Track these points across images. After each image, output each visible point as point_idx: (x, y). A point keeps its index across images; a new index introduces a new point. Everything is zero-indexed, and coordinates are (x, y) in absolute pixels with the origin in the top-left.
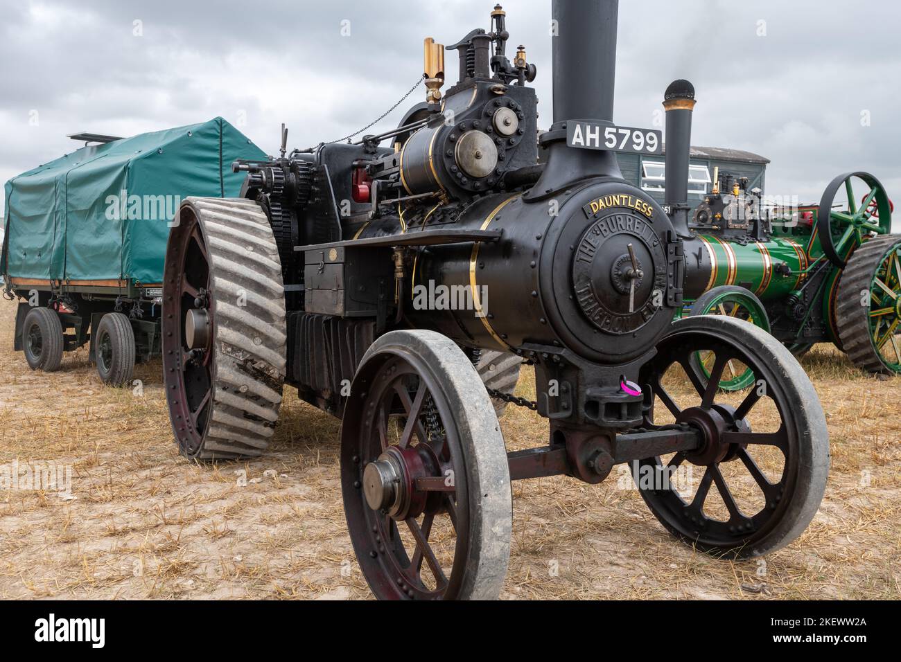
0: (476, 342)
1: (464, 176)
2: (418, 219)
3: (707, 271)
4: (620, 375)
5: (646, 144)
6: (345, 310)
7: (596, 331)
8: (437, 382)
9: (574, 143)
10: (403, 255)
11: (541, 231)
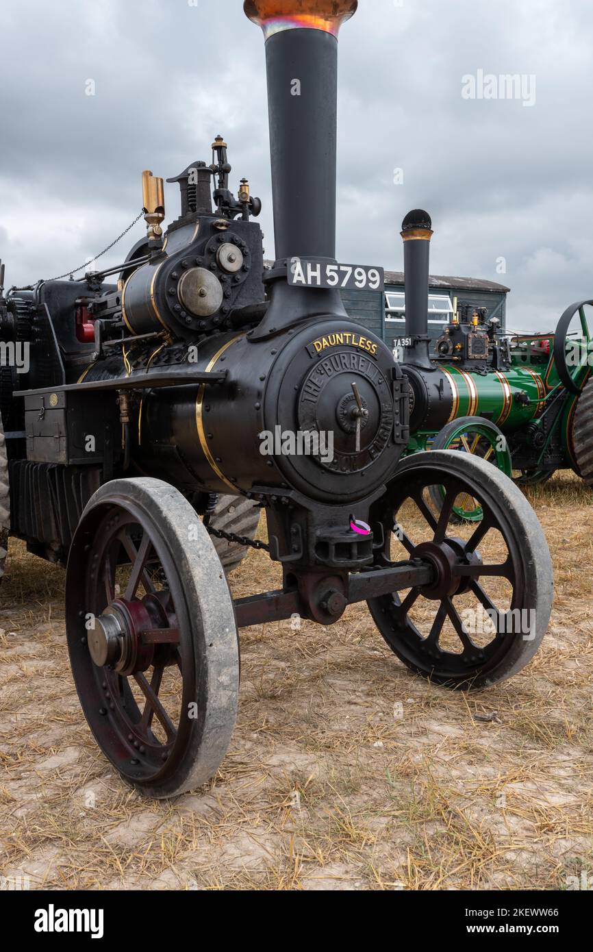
0: (207, 485)
1: (188, 315)
2: (143, 360)
3: (449, 402)
4: (349, 514)
5: (368, 281)
6: (68, 457)
7: (323, 471)
8: (159, 532)
9: (295, 281)
10: (128, 398)
11: (264, 371)
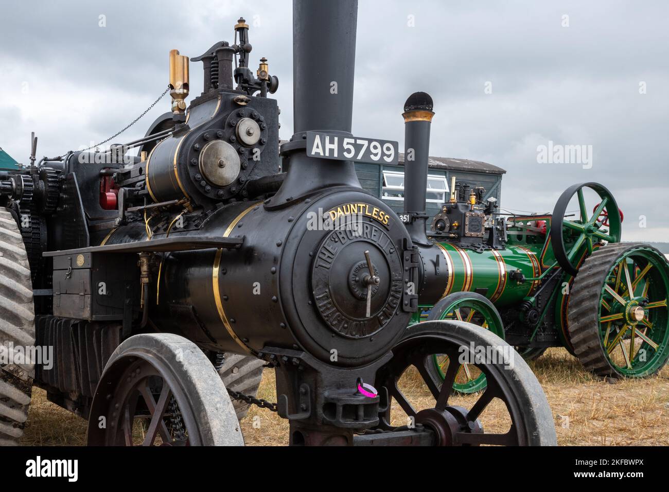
0: (219, 346)
1: (207, 184)
2: (163, 226)
3: (445, 277)
4: (357, 377)
5: (383, 154)
6: (92, 314)
7: (334, 335)
8: (179, 384)
9: (313, 153)
10: (149, 260)
11: (281, 238)
